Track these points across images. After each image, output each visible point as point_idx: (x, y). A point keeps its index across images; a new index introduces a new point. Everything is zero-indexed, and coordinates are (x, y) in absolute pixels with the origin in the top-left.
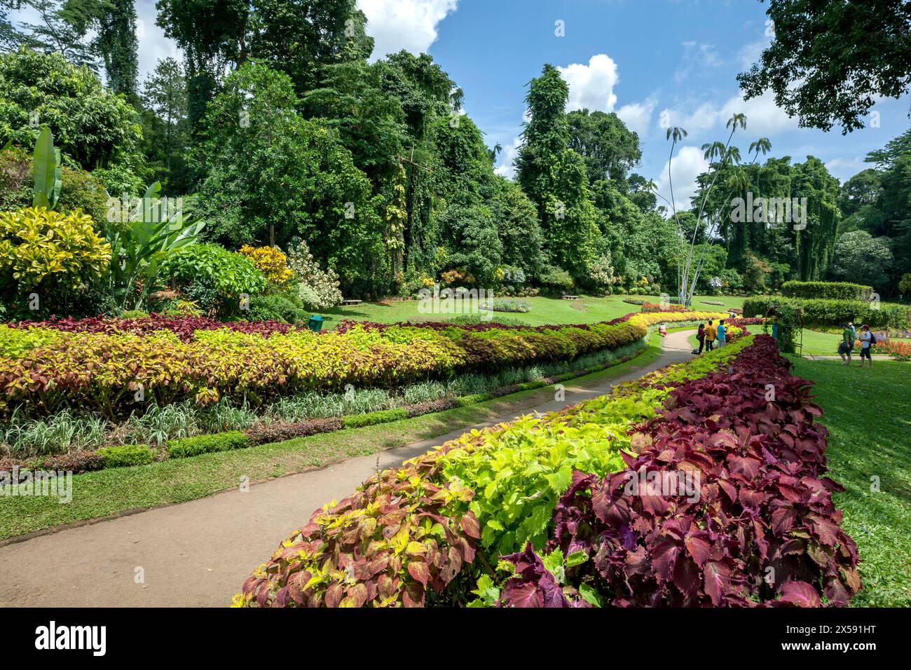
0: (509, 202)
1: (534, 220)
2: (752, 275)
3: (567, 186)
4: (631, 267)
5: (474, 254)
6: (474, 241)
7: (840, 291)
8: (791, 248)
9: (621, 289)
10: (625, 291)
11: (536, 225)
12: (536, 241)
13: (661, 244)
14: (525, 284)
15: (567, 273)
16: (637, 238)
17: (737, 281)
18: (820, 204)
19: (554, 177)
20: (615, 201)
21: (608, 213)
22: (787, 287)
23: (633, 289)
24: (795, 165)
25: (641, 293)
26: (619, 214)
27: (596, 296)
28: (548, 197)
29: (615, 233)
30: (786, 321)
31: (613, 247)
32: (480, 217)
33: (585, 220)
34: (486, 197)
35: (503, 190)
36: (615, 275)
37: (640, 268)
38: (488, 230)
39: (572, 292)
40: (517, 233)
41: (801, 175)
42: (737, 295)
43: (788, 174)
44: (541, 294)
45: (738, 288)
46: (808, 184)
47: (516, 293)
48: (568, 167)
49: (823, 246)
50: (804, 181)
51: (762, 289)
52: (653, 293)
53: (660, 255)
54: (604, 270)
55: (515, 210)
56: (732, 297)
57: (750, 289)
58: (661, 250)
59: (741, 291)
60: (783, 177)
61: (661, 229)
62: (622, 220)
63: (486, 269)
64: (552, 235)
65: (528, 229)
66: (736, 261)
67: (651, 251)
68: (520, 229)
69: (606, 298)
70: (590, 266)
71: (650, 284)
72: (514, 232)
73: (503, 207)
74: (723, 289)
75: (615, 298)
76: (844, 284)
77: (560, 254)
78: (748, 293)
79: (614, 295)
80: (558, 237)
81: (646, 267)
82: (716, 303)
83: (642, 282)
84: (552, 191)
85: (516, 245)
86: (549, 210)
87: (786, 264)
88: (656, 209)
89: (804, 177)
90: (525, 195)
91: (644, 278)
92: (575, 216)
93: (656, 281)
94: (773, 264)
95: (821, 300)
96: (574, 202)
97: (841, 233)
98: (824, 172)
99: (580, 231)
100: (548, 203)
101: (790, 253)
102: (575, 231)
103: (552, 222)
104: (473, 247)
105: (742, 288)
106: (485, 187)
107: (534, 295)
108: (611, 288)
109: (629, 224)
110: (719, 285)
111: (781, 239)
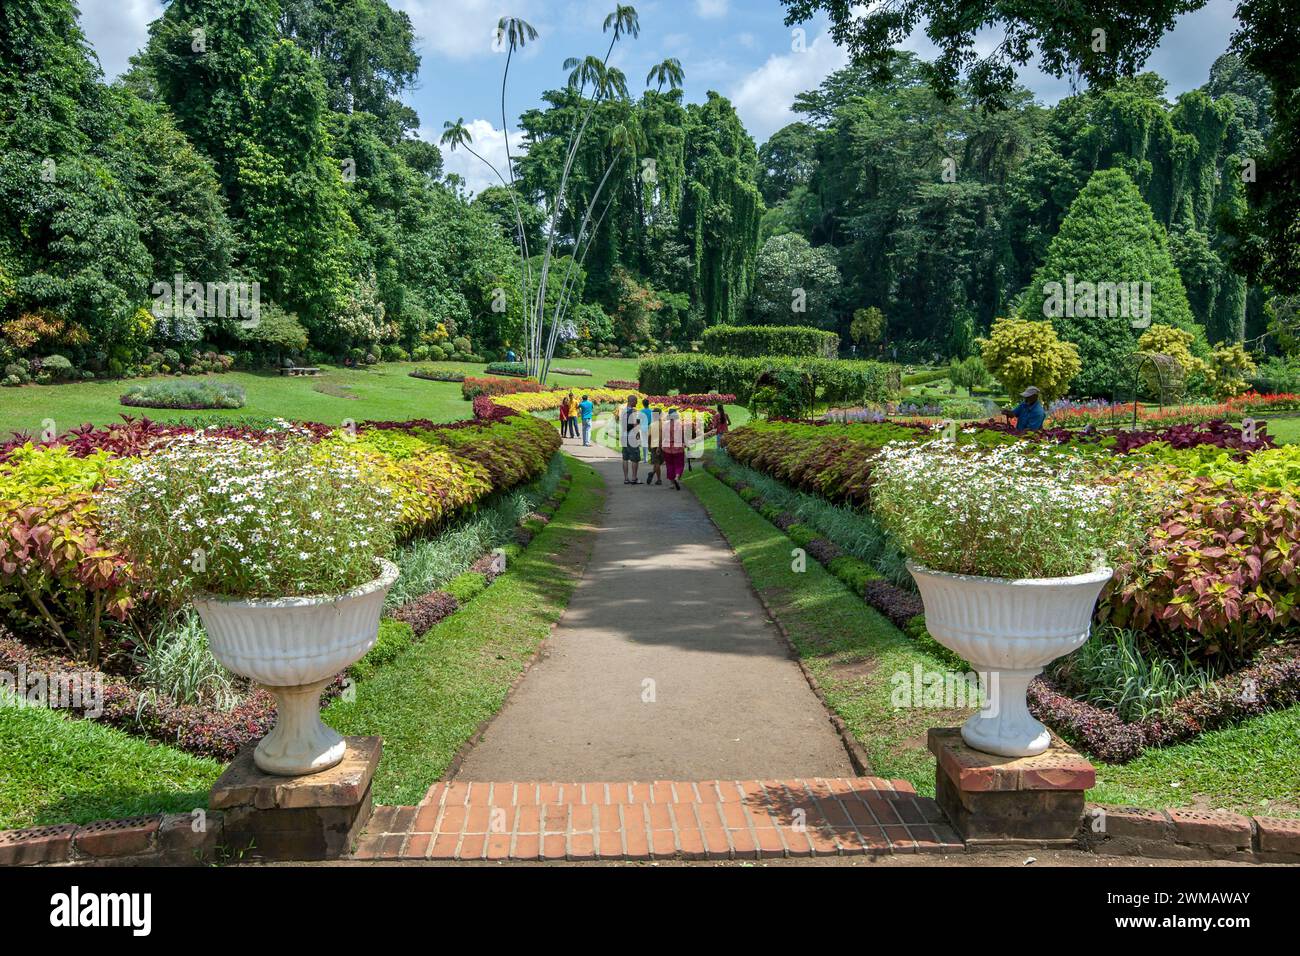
0: (148, 153)
1: (213, 194)
2: (629, 315)
3: (285, 125)
4: (412, 301)
5: (87, 275)
6: (84, 245)
7: (794, 341)
8: (689, 265)
9: (397, 349)
10: (404, 354)
11: (220, 209)
12: (220, 246)
13: (465, 254)
14: (203, 345)
15: (294, 317)
16: (424, 240)
17: (603, 327)
18: (731, 183)
19: (252, 100)
20: (377, 160)
21: (364, 186)
22: (712, 337)
23: (421, 349)
24: (689, 106)
25: (435, 357)
26: (387, 189)
27: (352, 366)
28: (239, 146)
29: (382, 230)
30: (791, 395)
31: (380, 261)
32: (92, 187)
33: (327, 200)
34: (96, 136)
35: (130, 122)
36: (387, 320)
37: (429, 305)
38: (116, 219)
39: (304, 359)
40: (176, 227)
41: (701, 127)
42: (606, 355)
43: (679, 124)
44: (238, 366)
45: (606, 342)
46: (711, 145)
47: (184, 366)
48: (286, 81)
49: (738, 261)
50: (706, 139)
51: (644, 341)
52: (457, 355)
53: (466, 276)
54: (366, 310)
55: (168, 171)
56: (596, 359)
57: (626, 343)
58: (468, 267)
59: (611, 346)
60: (673, 129)
61: (468, 223)
62: (396, 205)
63: (117, 311)
64: (254, 234)
65: (201, 217)
66: (600, 291)
67: (448, 269)
68: (184, 217)
69: (372, 370)
70: (341, 301)
71: (450, 339)
72: (169, 224)
73: (139, 165)
74: (580, 343)
75: (389, 368)
76: (799, 329)
77: (276, 277)
78: (624, 349)
79: (384, 364)
80: (270, 238)
81: (440, 301)
82: (578, 371)
83: (436, 334)
84: (248, 133)
85: (175, 254)
86: (246, 177)
87: (683, 295)
88: (442, 180)
89: (705, 131)
90: (182, 136)
91: (439, 325)
92: (305, 191)
93: (461, 332)
94: (661, 294)
95: (770, 359)
96: (300, 159)
97: (766, 237)
98: (735, 124)
99: (318, 226)
100: (242, 161)
101: (688, 273)
102: (305, 225)
103: (253, 205)
104: (82, 259)
105: (614, 342)
106: (92, 114)
107: (224, 370)
108: (377, 348)
109: (409, 212)
110: (574, 335)
111: (670, 247)
